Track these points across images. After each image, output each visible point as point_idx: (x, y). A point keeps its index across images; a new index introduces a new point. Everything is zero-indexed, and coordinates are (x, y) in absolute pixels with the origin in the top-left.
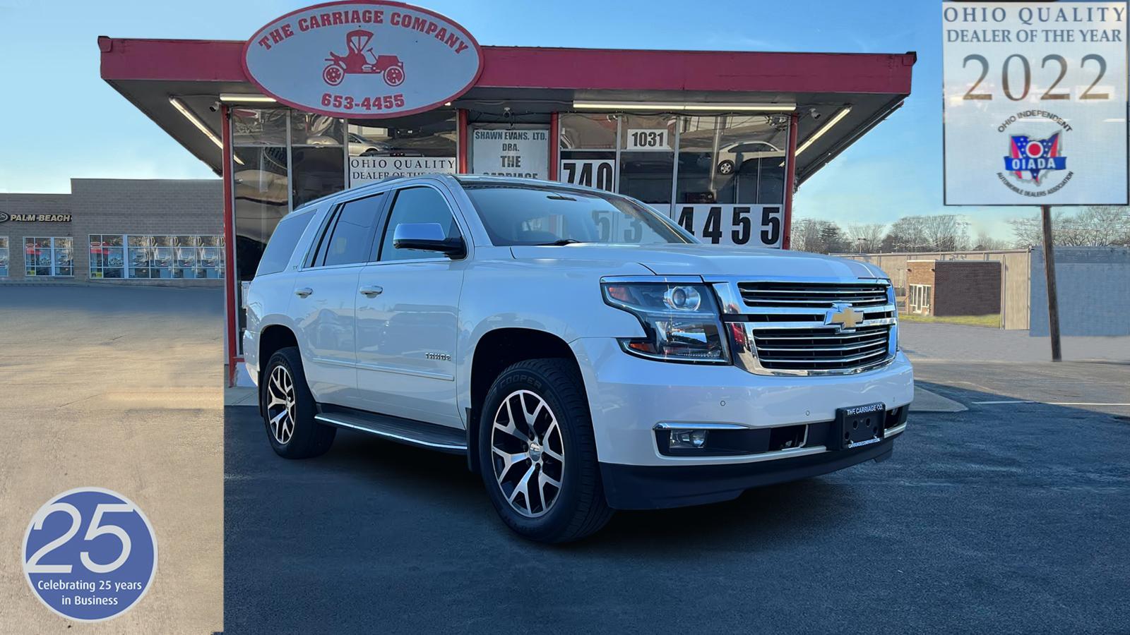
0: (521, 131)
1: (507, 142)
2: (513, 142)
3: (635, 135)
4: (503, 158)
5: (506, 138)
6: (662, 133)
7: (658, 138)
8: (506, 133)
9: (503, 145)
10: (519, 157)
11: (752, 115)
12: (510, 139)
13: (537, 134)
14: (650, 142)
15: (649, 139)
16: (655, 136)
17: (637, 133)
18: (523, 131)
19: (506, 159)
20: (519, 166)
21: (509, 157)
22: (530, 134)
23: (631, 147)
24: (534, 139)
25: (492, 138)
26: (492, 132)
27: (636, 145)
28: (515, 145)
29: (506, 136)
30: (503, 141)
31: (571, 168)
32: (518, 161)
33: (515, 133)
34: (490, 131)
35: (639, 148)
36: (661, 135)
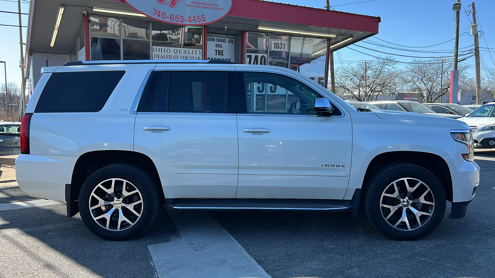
0: (223, 38)
1: (218, 43)
2: (220, 43)
3: (275, 44)
4: (216, 50)
5: (217, 41)
6: (285, 43)
7: (283, 45)
8: (217, 39)
9: (216, 44)
10: (223, 51)
11: (317, 38)
12: (219, 41)
13: (230, 40)
14: (280, 47)
15: (280, 46)
16: (282, 45)
17: (275, 43)
18: (224, 38)
19: (217, 51)
20: (223, 55)
21: (219, 50)
22: (227, 40)
23: (273, 49)
24: (229, 42)
25: (211, 41)
26: (211, 38)
27: (275, 48)
28: (221, 45)
29: (217, 40)
30: (216, 42)
31: (250, 57)
32: (222, 53)
33: (221, 39)
34: (210, 37)
35: (276, 49)
36: (284, 44)
